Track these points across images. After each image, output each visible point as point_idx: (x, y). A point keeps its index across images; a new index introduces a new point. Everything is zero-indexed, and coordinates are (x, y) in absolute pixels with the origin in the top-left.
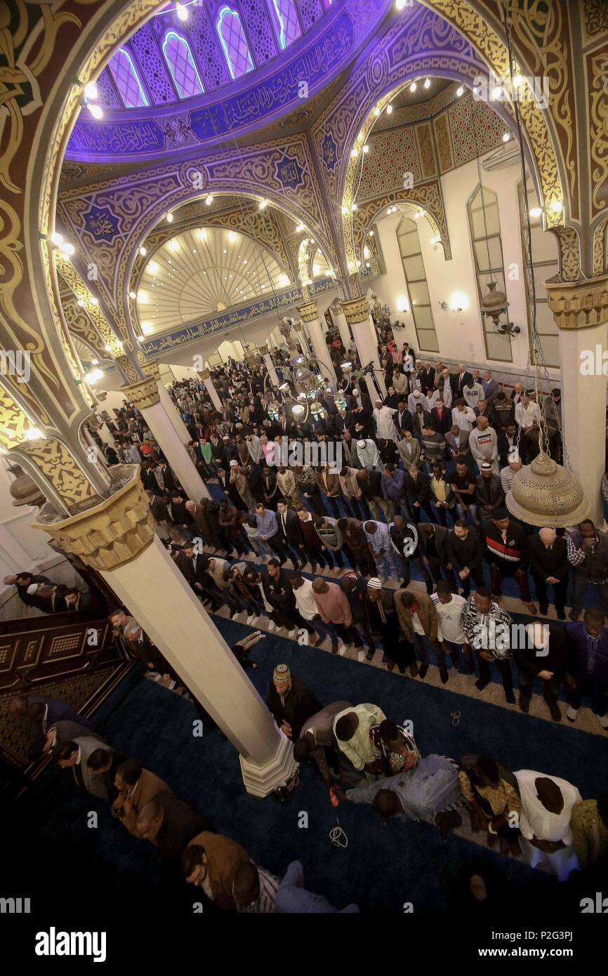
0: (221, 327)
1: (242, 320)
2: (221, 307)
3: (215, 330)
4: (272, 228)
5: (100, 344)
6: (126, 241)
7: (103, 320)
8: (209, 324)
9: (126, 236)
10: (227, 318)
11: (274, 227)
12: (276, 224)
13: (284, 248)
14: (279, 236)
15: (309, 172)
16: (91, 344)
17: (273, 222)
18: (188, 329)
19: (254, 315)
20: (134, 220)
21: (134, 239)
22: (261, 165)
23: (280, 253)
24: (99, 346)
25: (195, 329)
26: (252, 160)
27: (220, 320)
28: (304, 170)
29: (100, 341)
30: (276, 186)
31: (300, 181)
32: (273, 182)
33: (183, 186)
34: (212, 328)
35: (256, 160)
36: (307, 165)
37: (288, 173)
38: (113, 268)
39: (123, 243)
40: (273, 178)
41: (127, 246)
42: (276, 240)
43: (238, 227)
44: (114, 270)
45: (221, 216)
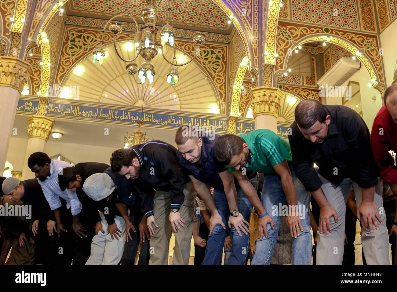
0: (131, 121)
1: (155, 123)
2: (140, 104)
3: (123, 120)
4: (220, 64)
5: (37, 89)
8: (120, 113)
10: (141, 115)
11: (222, 65)
12: (225, 63)
13: (225, 83)
14: (225, 72)
16: (33, 86)
17: (223, 61)
18: (100, 109)
19: (169, 125)
23: (220, 85)
24: (35, 89)
25: (105, 111)
27: (134, 114)
29: (38, 87)
34: (122, 118)
42: (220, 74)
43: (190, 53)
45: (178, 41)
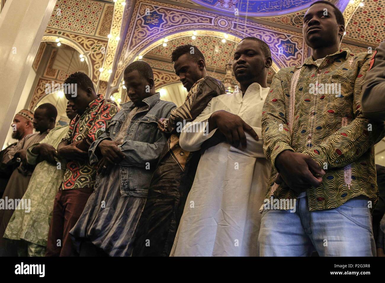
6: (159, 32)
7: (112, 54)
9: (161, 30)
15: (302, 54)
20: (172, 26)
21: (164, 34)
22: (269, 36)
26: (265, 32)
28: (299, 51)
30: (275, 50)
31: (294, 55)
32: (274, 47)
33: (213, 24)
35: (268, 33)
36: (303, 50)
37: (287, 48)
38: (142, 40)
39: (158, 32)
40: (274, 45)
41: (159, 34)
44: (141, 41)
